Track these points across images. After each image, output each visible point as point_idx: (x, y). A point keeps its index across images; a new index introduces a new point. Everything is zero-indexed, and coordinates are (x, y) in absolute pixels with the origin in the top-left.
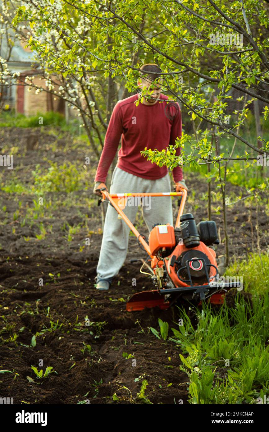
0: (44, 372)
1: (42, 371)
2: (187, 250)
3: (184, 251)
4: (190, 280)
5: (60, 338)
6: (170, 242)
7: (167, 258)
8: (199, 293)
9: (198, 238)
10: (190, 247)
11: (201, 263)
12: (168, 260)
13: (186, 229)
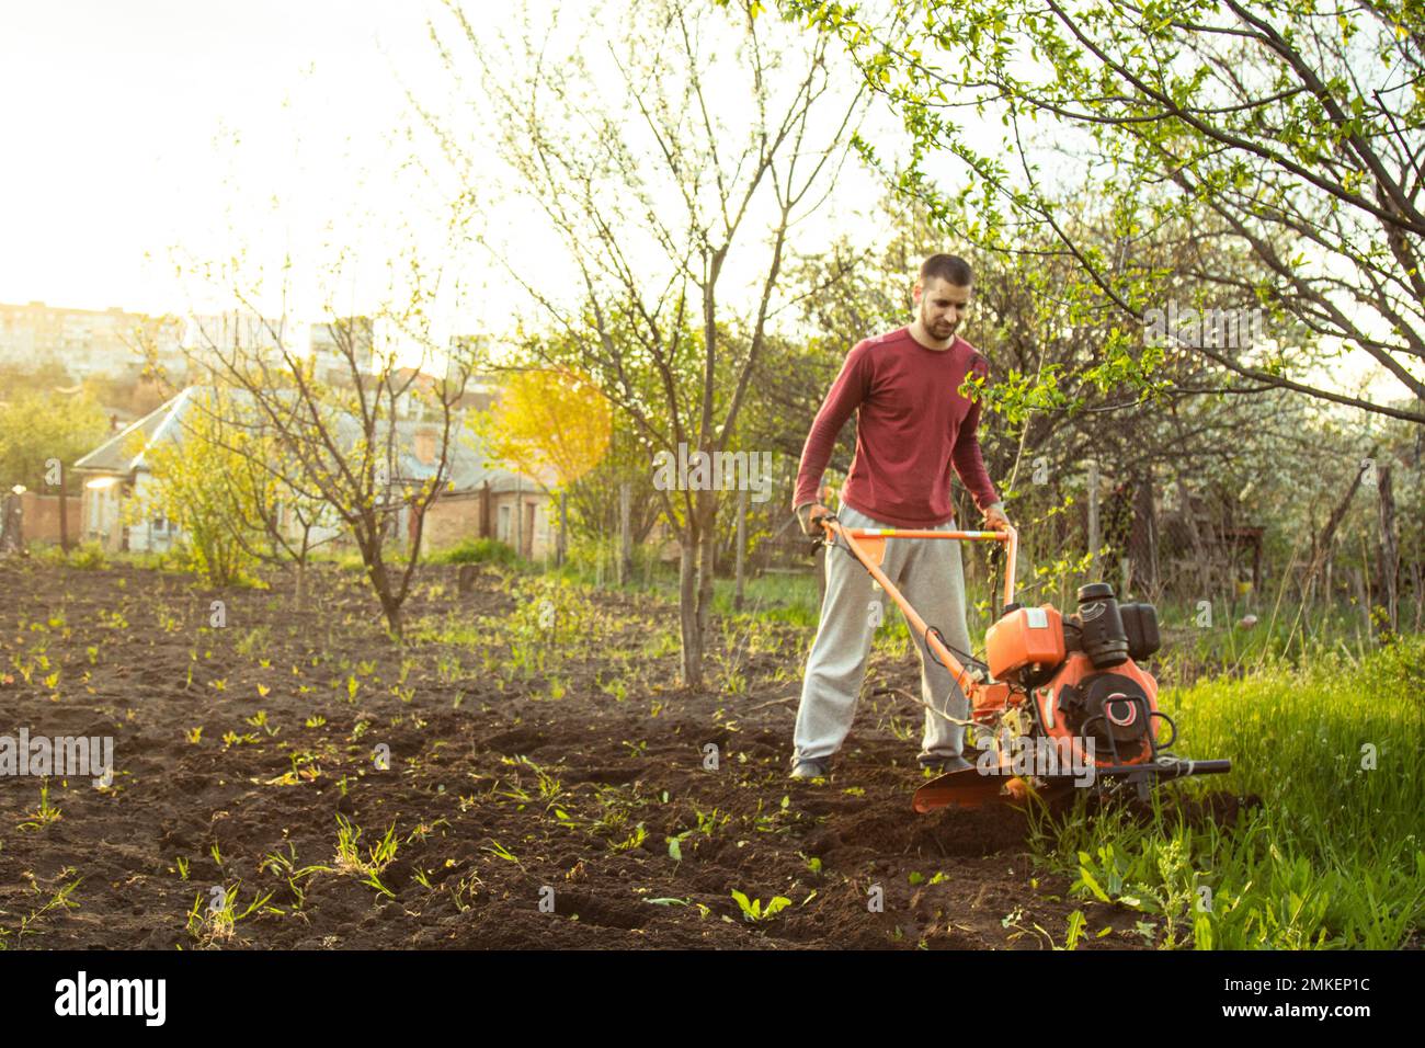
0: (763, 907)
1: (757, 903)
2: (1093, 672)
3: (1087, 674)
4: (1113, 749)
5: (741, 844)
6: (1052, 649)
7: (1043, 690)
8: (1135, 784)
9: (1125, 646)
10: (1101, 666)
11: (1132, 706)
12: (1045, 694)
13: (1100, 620)
